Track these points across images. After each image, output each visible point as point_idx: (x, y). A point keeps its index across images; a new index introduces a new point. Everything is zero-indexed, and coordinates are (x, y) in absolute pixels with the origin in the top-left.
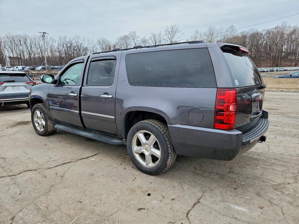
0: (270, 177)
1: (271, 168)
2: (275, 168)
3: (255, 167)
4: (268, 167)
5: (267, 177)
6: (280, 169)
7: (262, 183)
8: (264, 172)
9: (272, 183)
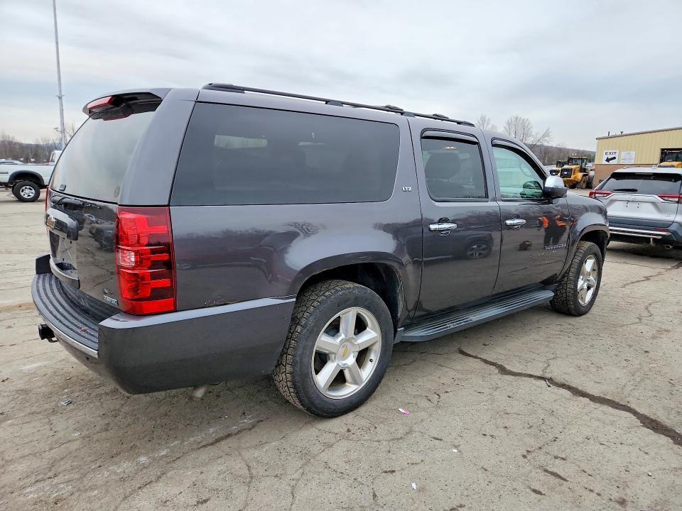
0: (28, 429)
1: (48, 455)
2: (36, 463)
3: (85, 433)
4: (55, 453)
5: (34, 427)
6: (20, 468)
7: (34, 409)
8: (52, 433)
9: (14, 421)
